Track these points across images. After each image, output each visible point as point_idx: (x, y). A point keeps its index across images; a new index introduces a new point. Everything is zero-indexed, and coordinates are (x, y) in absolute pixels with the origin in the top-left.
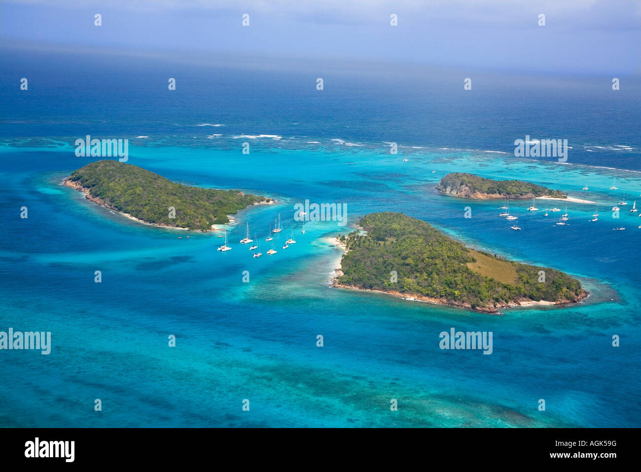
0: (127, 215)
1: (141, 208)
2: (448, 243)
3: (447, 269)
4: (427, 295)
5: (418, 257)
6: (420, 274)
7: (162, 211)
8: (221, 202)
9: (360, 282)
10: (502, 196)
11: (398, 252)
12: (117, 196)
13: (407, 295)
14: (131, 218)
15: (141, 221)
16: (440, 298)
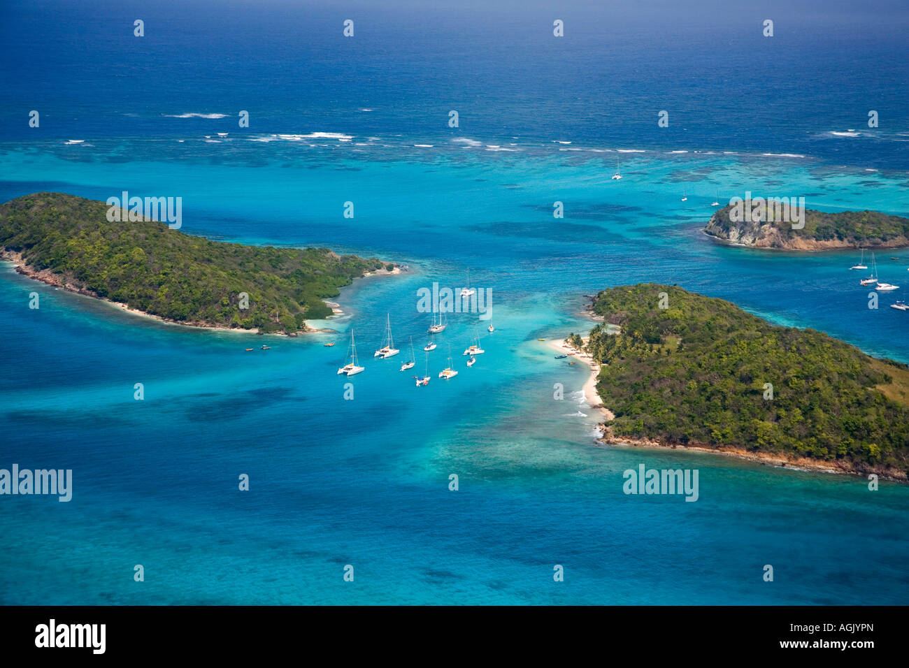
0: (119, 305)
1: (150, 291)
2: (828, 345)
3: (843, 400)
4: (809, 454)
5: (776, 377)
6: (786, 410)
7: (199, 295)
8: (302, 274)
9: (661, 431)
10: (846, 243)
11: (728, 366)
12: (91, 267)
13: (765, 455)
14: (130, 311)
15: (154, 317)
16: (837, 459)
